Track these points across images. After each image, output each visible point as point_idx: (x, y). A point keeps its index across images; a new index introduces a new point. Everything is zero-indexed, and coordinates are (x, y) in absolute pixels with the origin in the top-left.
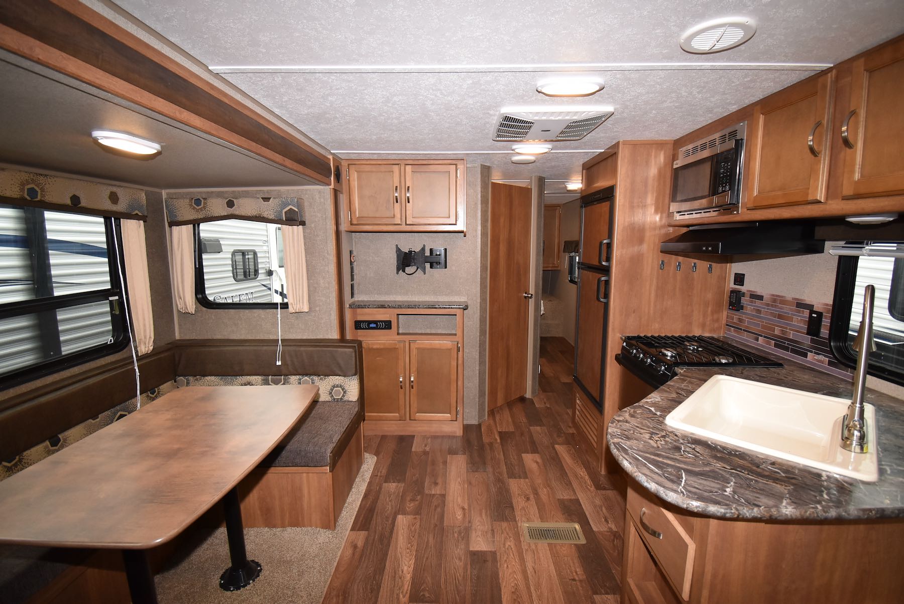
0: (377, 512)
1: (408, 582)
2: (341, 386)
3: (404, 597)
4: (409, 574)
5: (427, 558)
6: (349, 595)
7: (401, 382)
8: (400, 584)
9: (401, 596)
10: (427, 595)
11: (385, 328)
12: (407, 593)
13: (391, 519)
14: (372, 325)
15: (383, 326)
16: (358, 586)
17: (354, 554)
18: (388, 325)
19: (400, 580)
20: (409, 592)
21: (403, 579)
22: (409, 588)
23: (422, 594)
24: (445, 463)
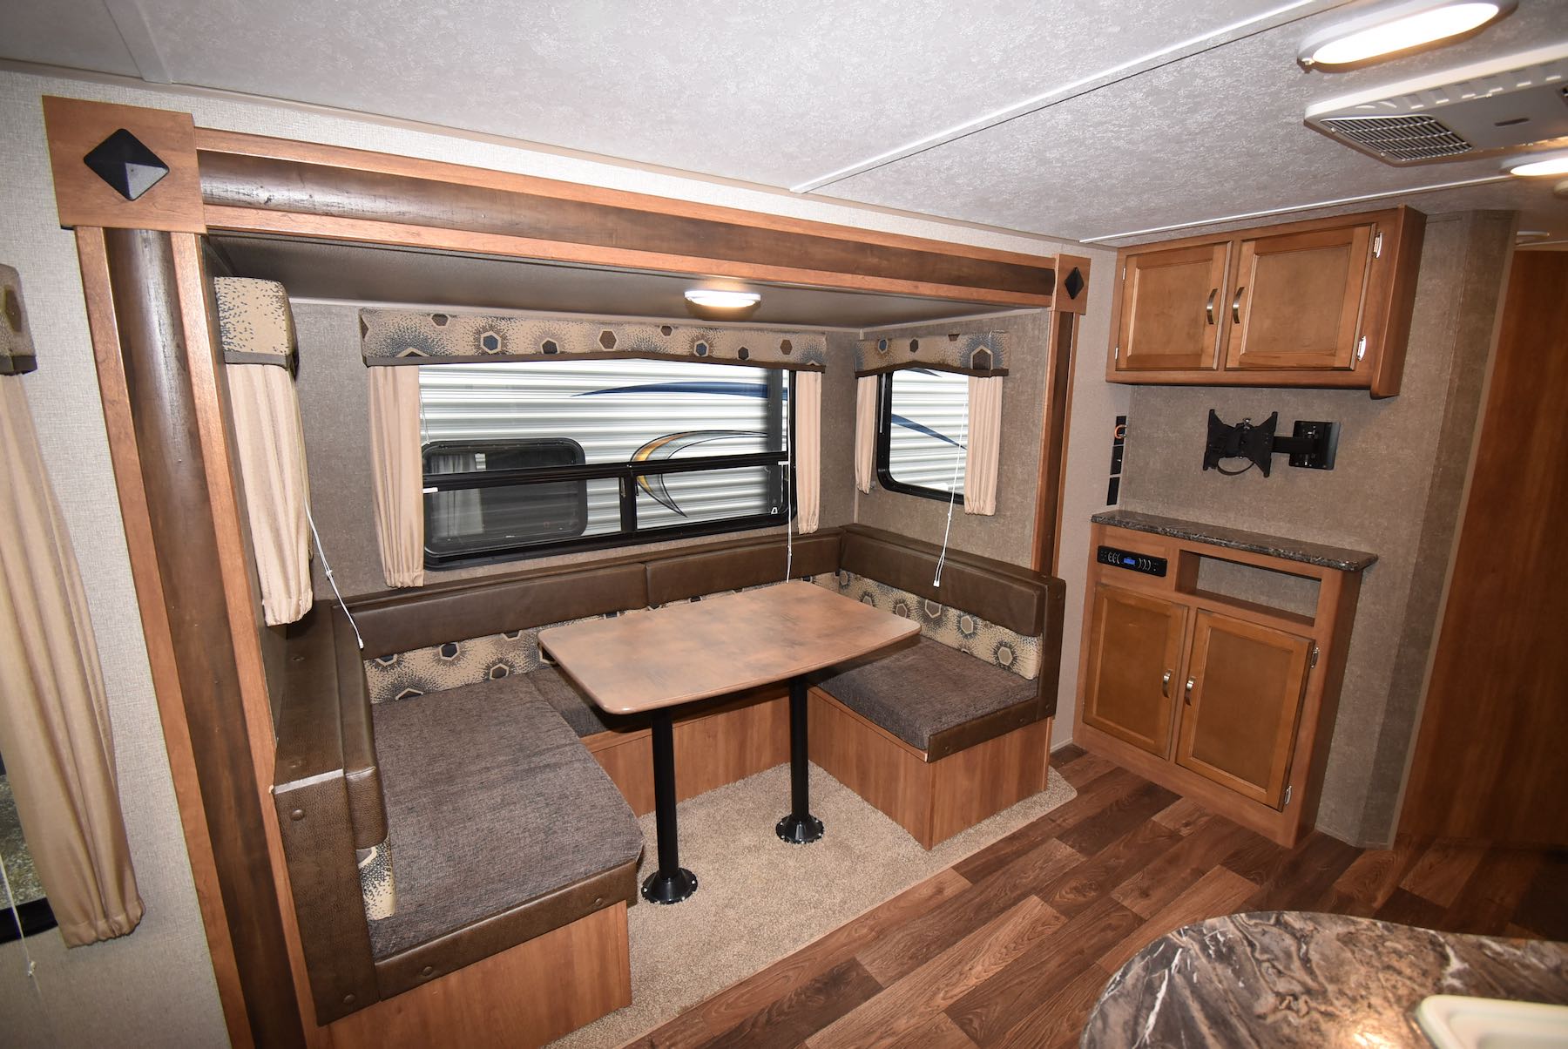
0: (1009, 869)
1: (965, 987)
2: (1010, 647)
3: (944, 999)
4: (977, 978)
5: (1022, 982)
6: (883, 939)
7: (1165, 683)
8: (954, 980)
9: (941, 995)
10: (976, 1024)
11: (1150, 572)
12: (951, 997)
13: (1019, 892)
14: (1128, 561)
15: (1147, 567)
16: (903, 937)
17: (931, 898)
18: (1157, 567)
19: (957, 976)
20: (955, 999)
21: (963, 977)
22: (961, 995)
23: (970, 1017)
24: (1199, 873)
